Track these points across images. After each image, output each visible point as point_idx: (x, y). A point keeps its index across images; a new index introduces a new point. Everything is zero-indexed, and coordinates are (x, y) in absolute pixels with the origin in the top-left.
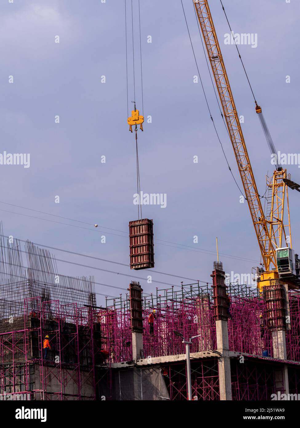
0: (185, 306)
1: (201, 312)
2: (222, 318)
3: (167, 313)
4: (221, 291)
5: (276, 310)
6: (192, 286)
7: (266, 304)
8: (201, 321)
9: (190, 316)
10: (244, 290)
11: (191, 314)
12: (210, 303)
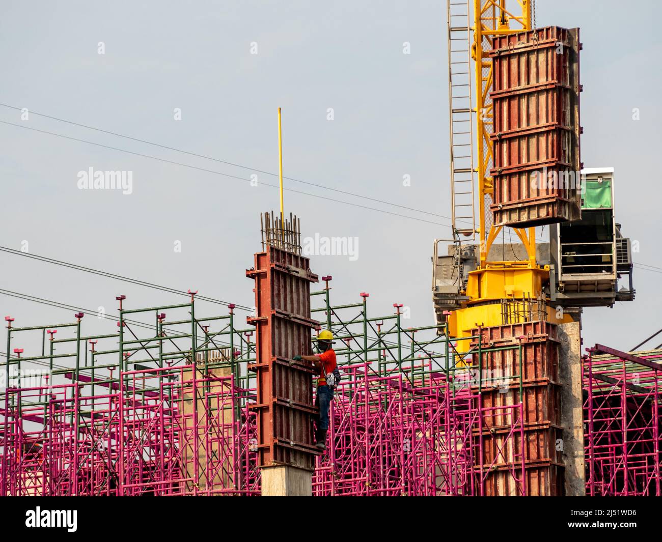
0: (130, 403)
1: (201, 431)
2: (288, 460)
3: (51, 432)
4: (290, 342)
5: (525, 432)
6: (163, 316)
7: (483, 406)
8: (197, 470)
9: (153, 447)
10: (391, 339)
11: (153, 438)
12: (239, 392)
